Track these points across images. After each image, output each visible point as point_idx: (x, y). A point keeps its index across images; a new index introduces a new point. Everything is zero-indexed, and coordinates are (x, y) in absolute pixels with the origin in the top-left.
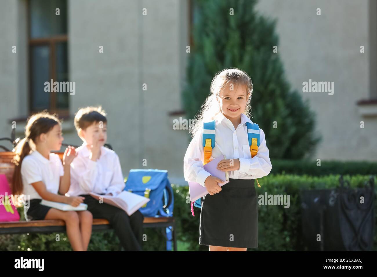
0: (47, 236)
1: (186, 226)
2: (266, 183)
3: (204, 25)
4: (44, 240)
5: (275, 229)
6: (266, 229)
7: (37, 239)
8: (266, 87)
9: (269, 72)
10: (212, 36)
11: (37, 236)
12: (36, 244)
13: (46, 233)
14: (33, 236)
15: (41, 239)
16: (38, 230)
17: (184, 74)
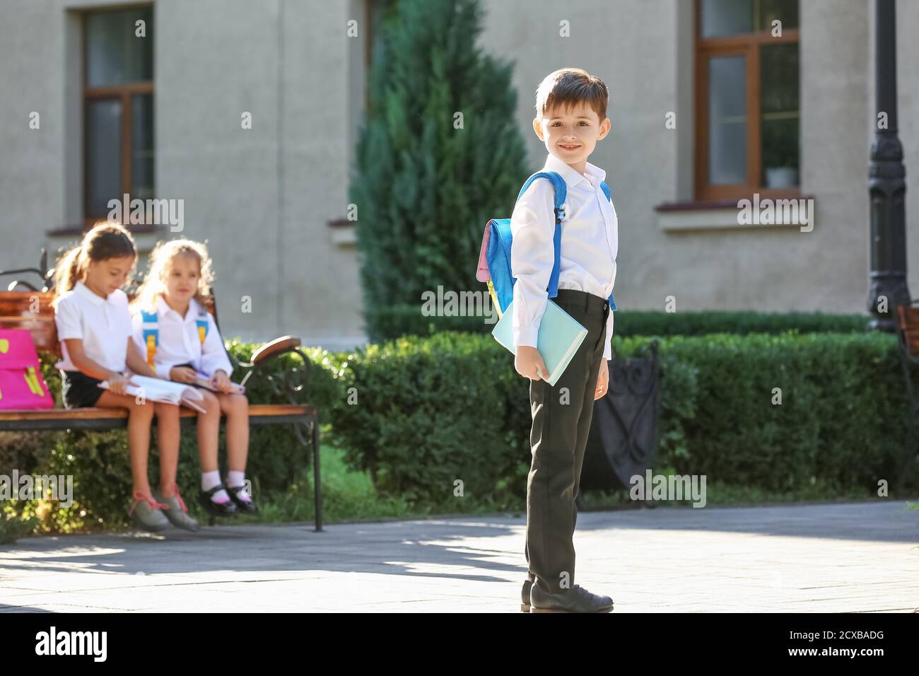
0: (101, 435)
1: (340, 421)
2: (477, 348)
3: (390, 70)
4: (95, 442)
5: (492, 427)
6: (477, 426)
7: (84, 439)
8: (494, 181)
9: (500, 154)
10: (402, 90)
11: (84, 435)
12: (82, 448)
13: (99, 430)
14: (78, 434)
15: (89, 440)
16: (84, 424)
17: (354, 158)
